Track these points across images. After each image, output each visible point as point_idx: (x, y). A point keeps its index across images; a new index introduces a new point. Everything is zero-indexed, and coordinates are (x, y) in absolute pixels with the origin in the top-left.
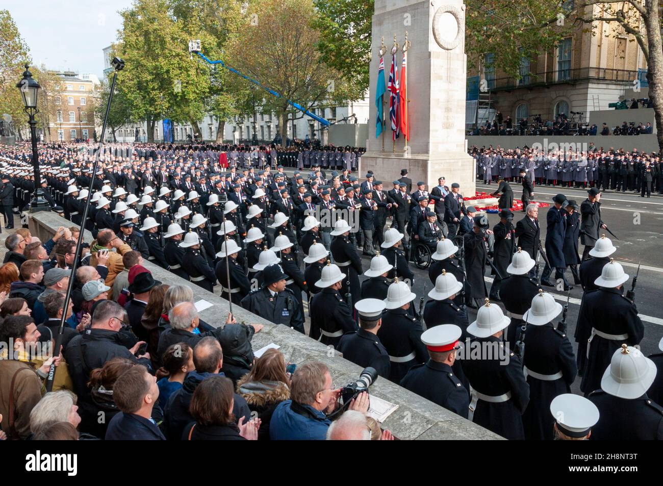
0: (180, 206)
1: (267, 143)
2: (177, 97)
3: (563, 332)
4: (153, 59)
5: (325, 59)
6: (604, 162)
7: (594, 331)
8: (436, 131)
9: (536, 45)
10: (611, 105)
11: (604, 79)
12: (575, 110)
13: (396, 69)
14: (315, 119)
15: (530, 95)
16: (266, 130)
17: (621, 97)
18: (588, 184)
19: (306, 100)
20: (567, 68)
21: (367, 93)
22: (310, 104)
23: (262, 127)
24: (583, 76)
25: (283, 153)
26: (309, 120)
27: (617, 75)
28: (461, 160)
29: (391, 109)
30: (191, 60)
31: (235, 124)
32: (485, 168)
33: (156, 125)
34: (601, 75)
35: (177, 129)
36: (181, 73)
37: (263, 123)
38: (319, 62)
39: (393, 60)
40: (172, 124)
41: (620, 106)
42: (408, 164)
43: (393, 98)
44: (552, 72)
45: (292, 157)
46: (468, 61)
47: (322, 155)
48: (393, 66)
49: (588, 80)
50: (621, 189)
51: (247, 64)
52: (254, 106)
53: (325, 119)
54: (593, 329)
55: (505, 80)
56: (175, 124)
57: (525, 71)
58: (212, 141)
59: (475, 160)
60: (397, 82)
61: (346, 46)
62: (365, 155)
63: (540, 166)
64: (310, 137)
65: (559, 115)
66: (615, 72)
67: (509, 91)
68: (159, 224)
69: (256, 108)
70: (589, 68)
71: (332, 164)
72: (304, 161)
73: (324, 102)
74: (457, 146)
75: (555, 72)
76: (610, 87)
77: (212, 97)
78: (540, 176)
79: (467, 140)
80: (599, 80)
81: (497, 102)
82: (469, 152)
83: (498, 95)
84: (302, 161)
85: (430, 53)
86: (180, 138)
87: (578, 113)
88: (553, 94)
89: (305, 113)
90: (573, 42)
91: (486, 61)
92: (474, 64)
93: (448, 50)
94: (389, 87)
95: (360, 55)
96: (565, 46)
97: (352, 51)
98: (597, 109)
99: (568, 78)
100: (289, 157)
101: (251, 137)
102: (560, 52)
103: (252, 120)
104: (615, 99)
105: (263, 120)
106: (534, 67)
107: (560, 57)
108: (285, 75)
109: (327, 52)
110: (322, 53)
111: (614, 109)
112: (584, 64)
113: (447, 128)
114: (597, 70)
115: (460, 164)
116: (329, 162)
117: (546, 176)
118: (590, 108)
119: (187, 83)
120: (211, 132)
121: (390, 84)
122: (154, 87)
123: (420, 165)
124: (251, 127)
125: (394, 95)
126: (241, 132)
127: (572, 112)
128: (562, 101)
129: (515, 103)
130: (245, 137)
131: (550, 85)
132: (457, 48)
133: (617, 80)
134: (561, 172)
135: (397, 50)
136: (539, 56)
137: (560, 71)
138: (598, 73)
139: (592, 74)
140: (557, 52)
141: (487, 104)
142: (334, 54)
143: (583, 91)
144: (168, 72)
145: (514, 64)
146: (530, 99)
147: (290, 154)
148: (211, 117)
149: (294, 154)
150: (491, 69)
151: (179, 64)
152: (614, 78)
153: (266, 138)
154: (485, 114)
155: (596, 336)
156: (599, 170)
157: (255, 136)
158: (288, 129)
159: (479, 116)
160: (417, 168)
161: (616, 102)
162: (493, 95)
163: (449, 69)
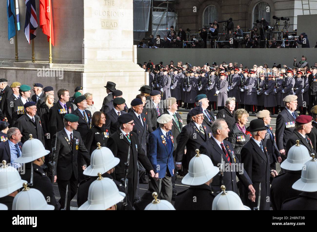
8: (93, 31)
12: (280, 15)
74: (123, 53)
87: (282, 19)
98: (307, 13)
113: (108, 28)
118: (297, 12)
127: (274, 18)
129: (201, 5)
154: (162, 18)
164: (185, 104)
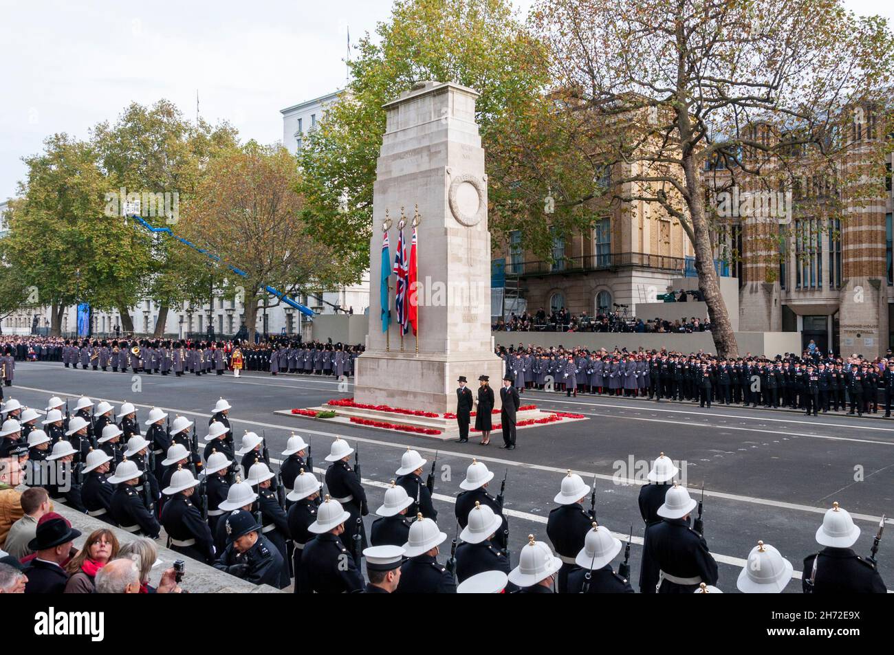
0: (106, 425)
1: (227, 338)
2: (102, 274)
3: (626, 577)
4: (69, 222)
5: (311, 232)
6: (656, 365)
7: (662, 575)
8: (455, 325)
9: (569, 226)
10: (659, 297)
11: (649, 267)
12: (619, 302)
13: (404, 247)
14: (294, 307)
15: (566, 283)
16: (225, 320)
17: (668, 288)
18: (640, 392)
19: (284, 282)
20: (606, 252)
21: (366, 276)
22: (289, 288)
23: (221, 316)
24: (625, 262)
25: (251, 352)
26: (286, 309)
27: (663, 262)
28: (486, 362)
29: (397, 297)
30: (125, 226)
31: (183, 313)
32: (516, 372)
33: (65, 312)
34: (646, 262)
35: (96, 317)
36: (109, 243)
37: (222, 312)
38: (303, 234)
39: (401, 236)
40: (91, 312)
41: (668, 298)
42: (420, 366)
43: (400, 283)
44: (590, 257)
45: (263, 358)
46: (492, 240)
47: (304, 355)
48: (400, 243)
49: (631, 267)
50: (678, 397)
51: (205, 234)
52: (211, 289)
53: (309, 307)
54: (661, 571)
55: (536, 265)
56: (95, 310)
57: (559, 255)
58: (147, 335)
59: (504, 362)
60: (405, 264)
61: (338, 217)
62: (364, 354)
63: (582, 369)
64: (287, 331)
65: (601, 308)
66: (660, 259)
67: (541, 278)
68: (76, 451)
69: (214, 291)
70: (631, 253)
71: (318, 367)
72: (279, 363)
73: (308, 286)
74: (482, 344)
75: (593, 256)
76: (657, 275)
77: (152, 276)
78: (582, 382)
79: (493, 337)
80: (643, 268)
81: (527, 291)
82: (496, 352)
83: (527, 282)
84: (276, 362)
85: (446, 229)
86: (100, 330)
87: (622, 306)
88: (592, 282)
89: (282, 299)
90: (612, 223)
91: (513, 241)
92: (498, 243)
93: (468, 226)
94: (395, 269)
95: (358, 227)
96: (603, 227)
97: (346, 223)
98: (643, 301)
99: (609, 264)
100: (258, 357)
101: (205, 330)
102: (598, 234)
103: (207, 306)
104: (664, 292)
105: (222, 307)
106: (568, 250)
107: (599, 239)
108: (257, 249)
109: (313, 222)
110: (307, 223)
111: (662, 301)
112: (625, 249)
113: (469, 322)
114: (640, 256)
115: (486, 366)
116: (313, 364)
117: (589, 382)
118: (635, 301)
119: (117, 256)
120: (147, 323)
121: (396, 265)
122: (68, 259)
123: (435, 368)
124: (205, 317)
125: (402, 279)
126: (191, 323)
127: (615, 305)
128: (603, 292)
129: (548, 292)
130: (196, 329)
131: (588, 272)
132: (479, 225)
133: (662, 268)
134: (608, 377)
135: (405, 225)
136: (574, 237)
137: (599, 256)
138: (642, 259)
139: (635, 260)
140: (594, 234)
141: (515, 292)
142: (323, 225)
143: (626, 280)
144: (89, 240)
145: (546, 247)
146: (566, 288)
147: (260, 353)
148: (148, 301)
149: (265, 353)
150: (519, 250)
151: (107, 230)
152: (660, 266)
153: (225, 332)
154: (513, 304)
155: (665, 581)
156: (651, 374)
157: (210, 328)
158: (258, 320)
159: (506, 307)
160: (431, 372)
161: (663, 294)
162: (522, 282)
163: (469, 249)
164: (536, 385)
